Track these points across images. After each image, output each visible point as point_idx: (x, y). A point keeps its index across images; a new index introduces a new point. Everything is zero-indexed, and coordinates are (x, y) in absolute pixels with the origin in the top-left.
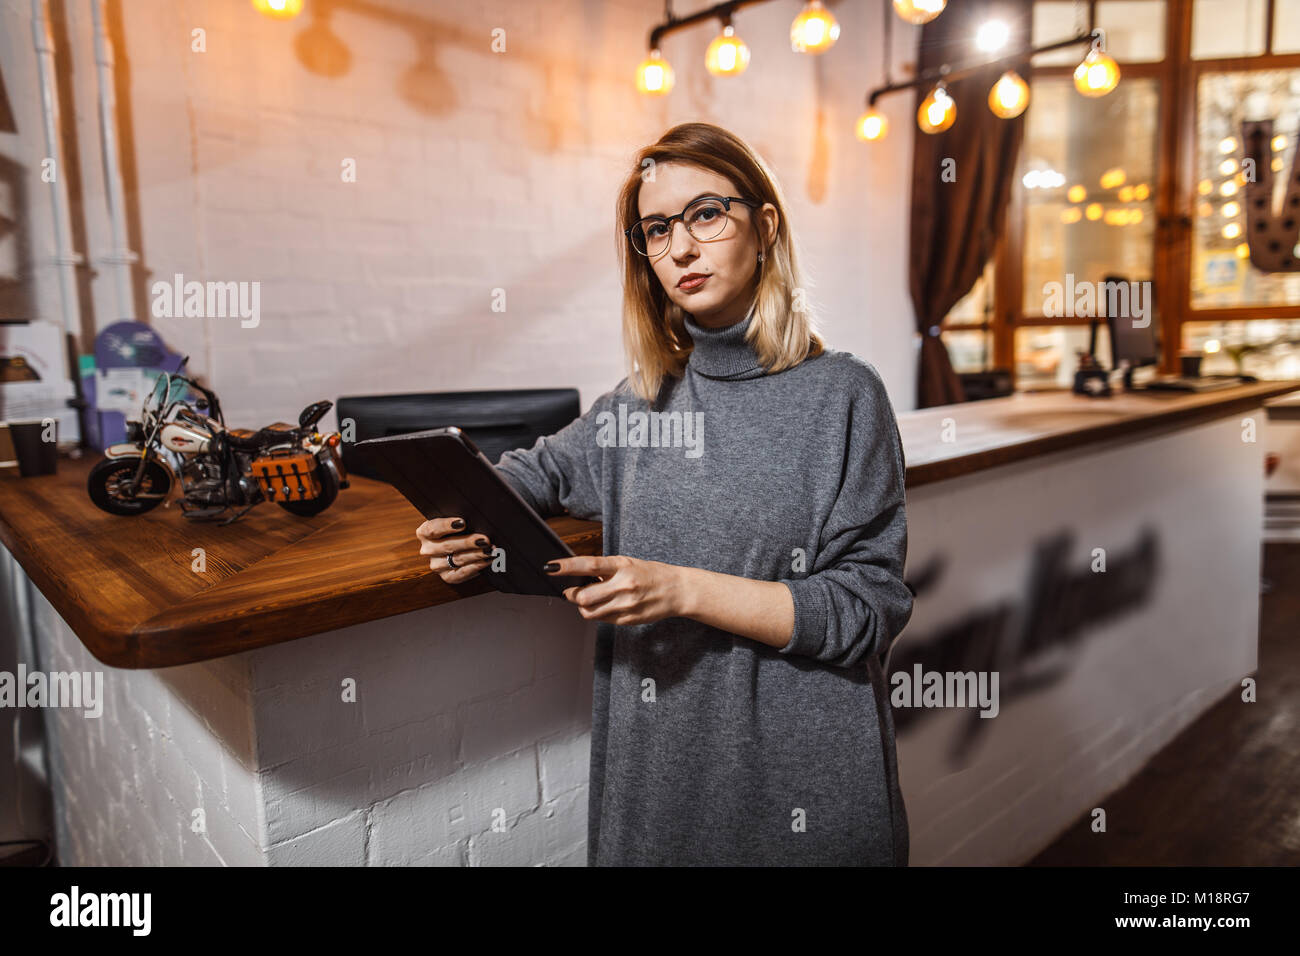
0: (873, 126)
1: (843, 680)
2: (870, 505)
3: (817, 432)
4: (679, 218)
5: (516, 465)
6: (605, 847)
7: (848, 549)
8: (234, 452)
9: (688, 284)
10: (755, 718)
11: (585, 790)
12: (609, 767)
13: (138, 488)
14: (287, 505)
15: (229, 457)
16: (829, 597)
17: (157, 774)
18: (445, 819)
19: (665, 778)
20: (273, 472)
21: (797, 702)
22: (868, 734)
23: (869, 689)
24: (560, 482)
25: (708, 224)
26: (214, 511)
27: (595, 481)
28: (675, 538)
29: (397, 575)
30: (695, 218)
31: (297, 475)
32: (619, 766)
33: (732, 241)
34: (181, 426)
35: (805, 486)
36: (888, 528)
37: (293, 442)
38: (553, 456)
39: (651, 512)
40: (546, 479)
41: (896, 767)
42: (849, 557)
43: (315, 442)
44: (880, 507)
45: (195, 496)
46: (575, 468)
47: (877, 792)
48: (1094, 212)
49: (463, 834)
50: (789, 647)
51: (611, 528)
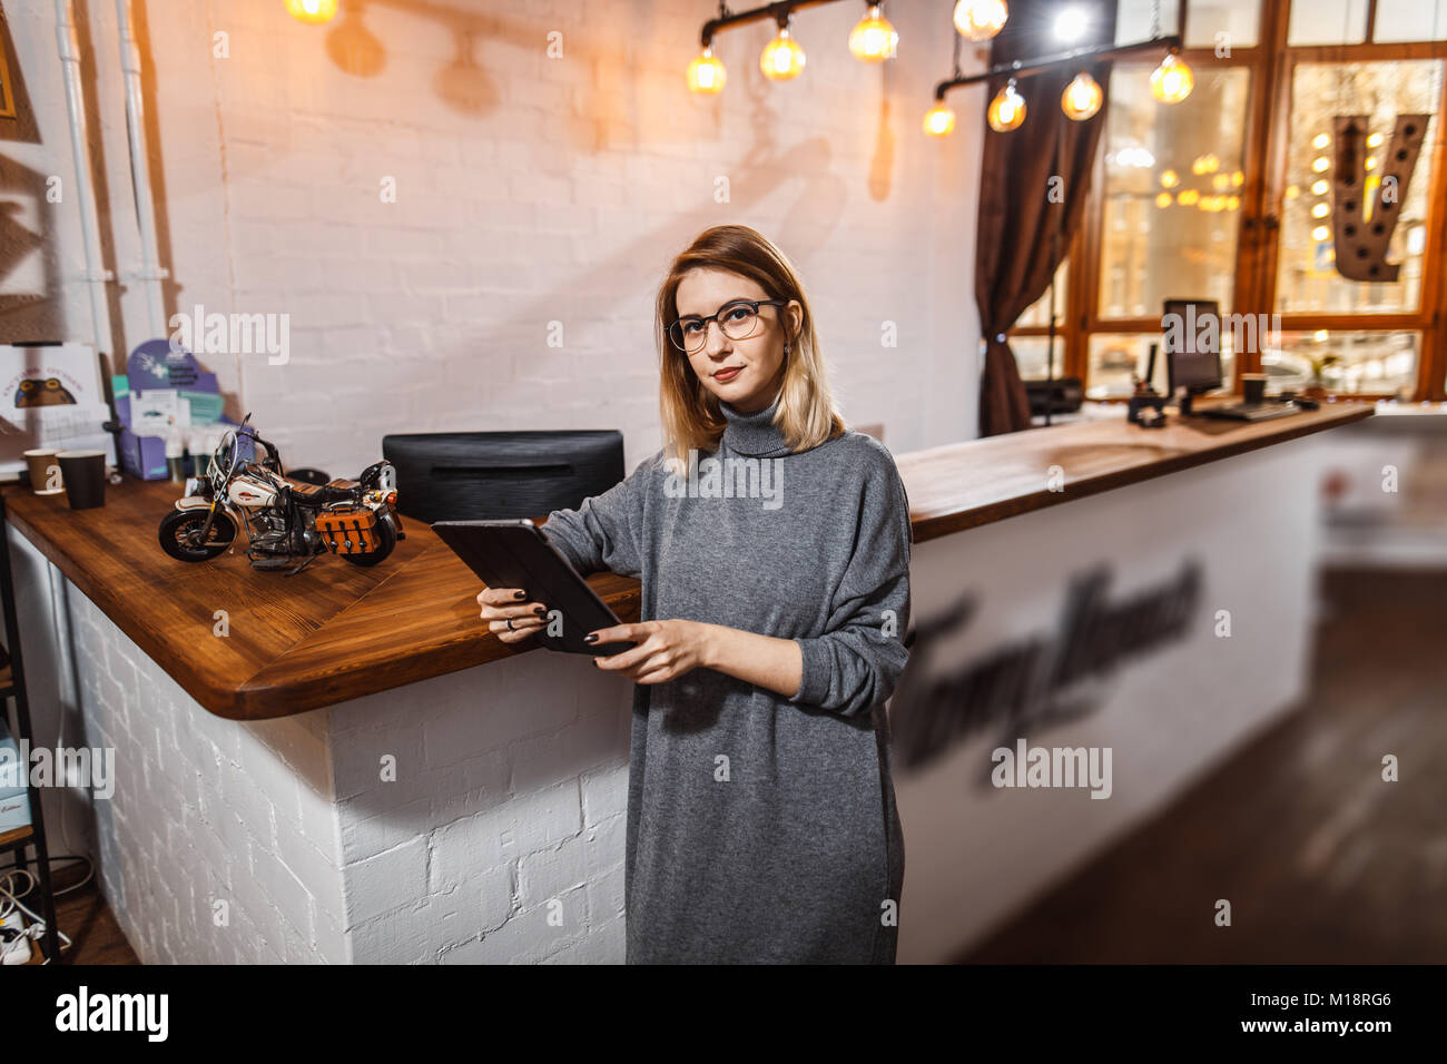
0: (940, 120)
1: (849, 728)
2: (875, 576)
3: (833, 510)
4: (714, 318)
5: (564, 526)
6: (642, 869)
7: (855, 614)
8: (298, 506)
9: (721, 376)
10: (773, 760)
11: (621, 819)
12: (645, 799)
13: (205, 538)
14: (348, 557)
15: (293, 512)
16: (833, 655)
17: (225, 799)
18: (497, 843)
19: (692, 810)
20: (336, 527)
21: (808, 746)
22: (870, 775)
23: (872, 735)
24: (605, 543)
25: (739, 324)
26: (280, 561)
27: (636, 543)
28: (705, 601)
29: (459, 635)
30: (727, 317)
31: (359, 530)
32: (654, 801)
33: (761, 339)
34: (247, 481)
35: (820, 559)
36: (890, 596)
37: (355, 499)
38: (597, 519)
39: (685, 576)
40: (591, 540)
41: (894, 802)
42: (854, 620)
43: (375, 500)
44: (883, 578)
45: (261, 546)
46: (618, 530)
47: (875, 823)
48: (1188, 198)
49: (513, 856)
50: (797, 696)
51: (650, 587)
